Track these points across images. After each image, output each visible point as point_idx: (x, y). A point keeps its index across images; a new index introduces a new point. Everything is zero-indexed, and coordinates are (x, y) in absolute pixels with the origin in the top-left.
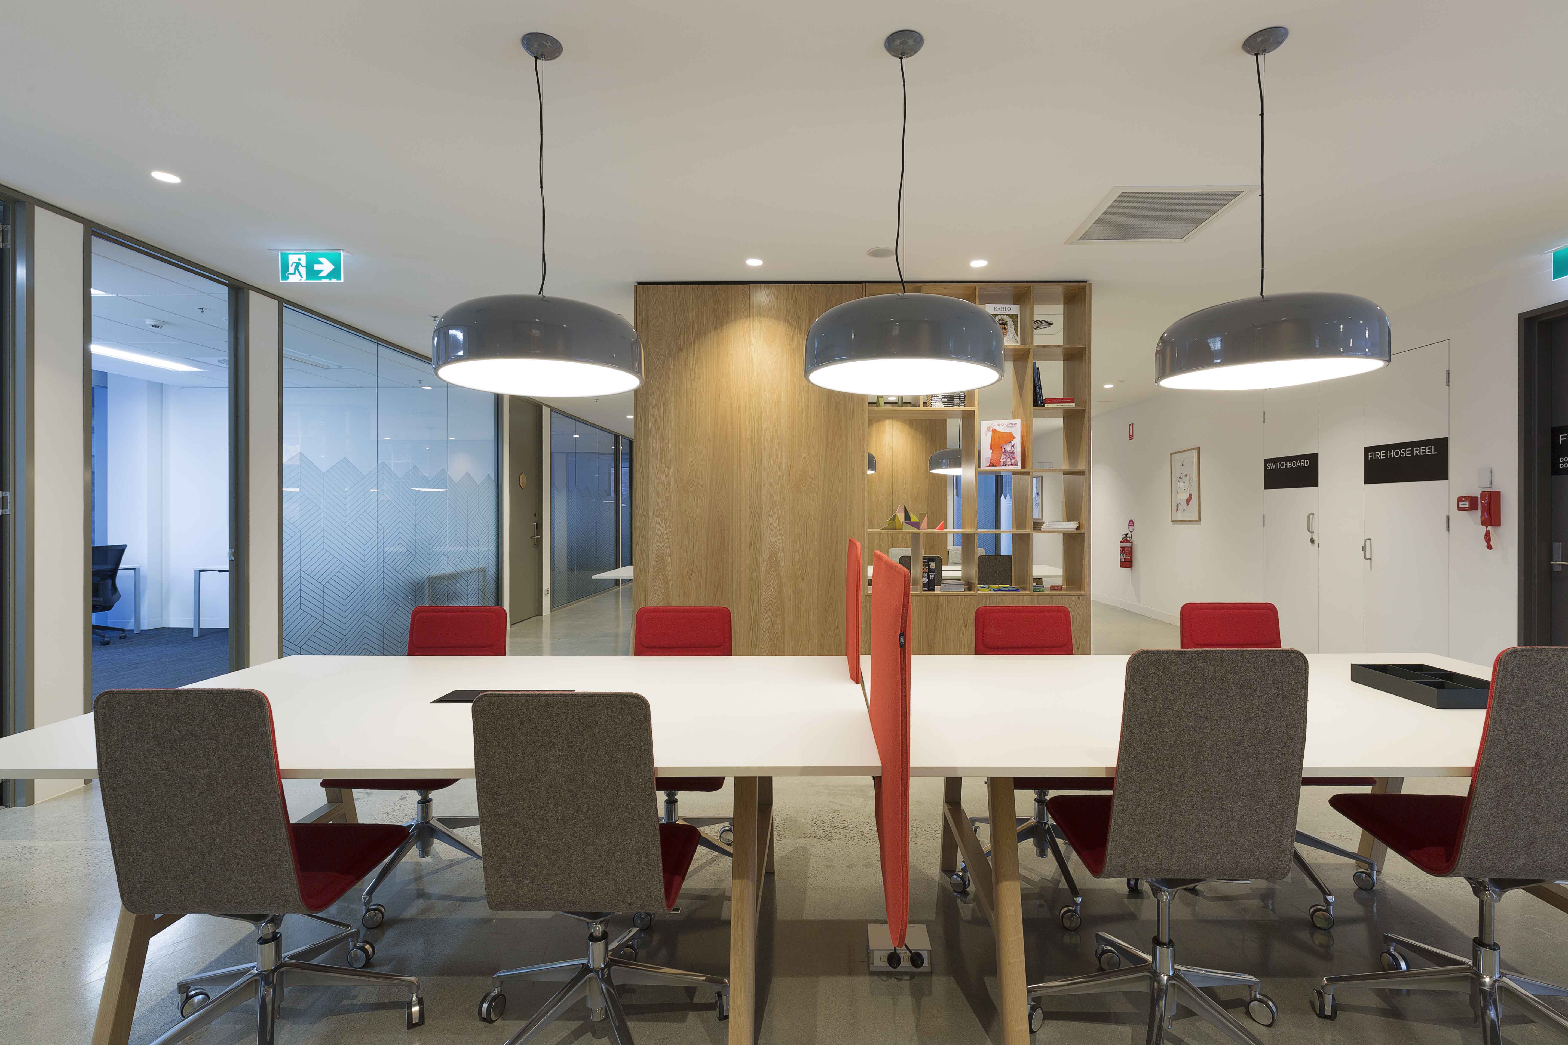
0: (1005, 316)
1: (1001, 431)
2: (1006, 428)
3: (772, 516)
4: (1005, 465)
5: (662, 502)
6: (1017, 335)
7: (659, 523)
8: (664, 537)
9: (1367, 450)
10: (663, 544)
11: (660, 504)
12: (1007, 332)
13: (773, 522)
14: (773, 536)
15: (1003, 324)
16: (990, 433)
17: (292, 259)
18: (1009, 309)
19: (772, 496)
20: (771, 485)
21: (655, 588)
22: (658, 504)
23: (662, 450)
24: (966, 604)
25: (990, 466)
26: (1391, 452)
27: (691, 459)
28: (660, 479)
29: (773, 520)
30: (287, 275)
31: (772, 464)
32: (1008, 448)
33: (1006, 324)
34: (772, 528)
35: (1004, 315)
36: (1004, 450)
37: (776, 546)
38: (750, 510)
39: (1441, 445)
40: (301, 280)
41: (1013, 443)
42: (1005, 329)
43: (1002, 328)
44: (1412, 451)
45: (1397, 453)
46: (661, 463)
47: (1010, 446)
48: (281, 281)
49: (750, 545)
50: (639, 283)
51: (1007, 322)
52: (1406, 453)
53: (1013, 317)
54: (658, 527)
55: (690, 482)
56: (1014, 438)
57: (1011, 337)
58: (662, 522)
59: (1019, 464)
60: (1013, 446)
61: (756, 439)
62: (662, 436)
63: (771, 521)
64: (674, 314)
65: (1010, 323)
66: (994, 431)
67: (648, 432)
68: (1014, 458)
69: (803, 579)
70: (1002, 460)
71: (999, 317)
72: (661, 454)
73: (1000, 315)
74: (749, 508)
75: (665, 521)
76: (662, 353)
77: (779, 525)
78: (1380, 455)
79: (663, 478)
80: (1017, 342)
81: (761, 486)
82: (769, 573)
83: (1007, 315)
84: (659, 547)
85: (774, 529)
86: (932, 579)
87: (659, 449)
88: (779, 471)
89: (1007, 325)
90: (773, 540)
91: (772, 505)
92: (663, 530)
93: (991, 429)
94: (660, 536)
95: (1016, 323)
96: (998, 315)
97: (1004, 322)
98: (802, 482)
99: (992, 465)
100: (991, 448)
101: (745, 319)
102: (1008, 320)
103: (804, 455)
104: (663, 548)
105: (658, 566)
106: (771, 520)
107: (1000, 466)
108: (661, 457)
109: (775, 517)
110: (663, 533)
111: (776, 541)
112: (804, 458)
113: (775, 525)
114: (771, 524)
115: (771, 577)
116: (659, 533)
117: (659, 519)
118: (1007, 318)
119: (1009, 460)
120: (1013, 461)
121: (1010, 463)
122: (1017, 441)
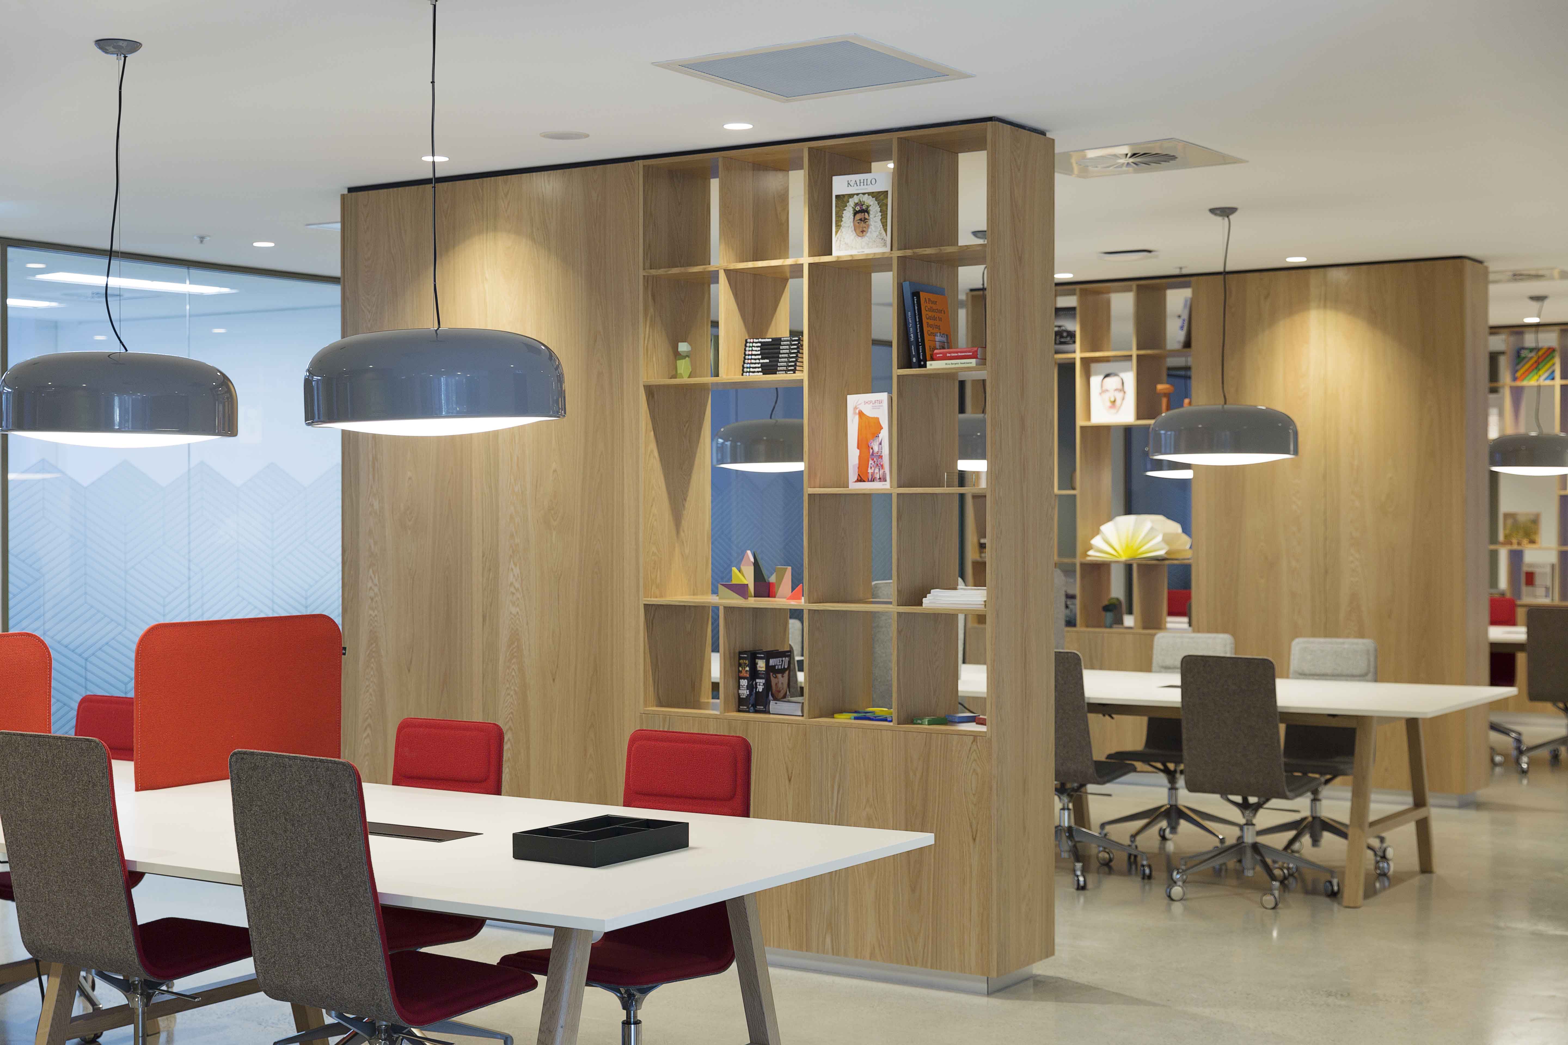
0: (867, 195)
1: (868, 415)
2: (874, 408)
3: (512, 569)
4: (873, 479)
5: (375, 543)
6: (886, 231)
7: (371, 577)
8: (377, 601)
10: (376, 612)
11: (372, 546)
12: (868, 226)
13: (514, 580)
14: (514, 604)
15: (862, 211)
16: (857, 417)
18: (873, 181)
19: (512, 536)
20: (512, 516)
21: (367, 683)
22: (370, 547)
23: (375, 459)
24: (789, 740)
25: (858, 481)
27: (409, 474)
28: (372, 505)
29: (514, 576)
31: (513, 480)
32: (876, 447)
33: (866, 211)
34: (512, 589)
35: (864, 194)
37: (517, 621)
38: (484, 558)
41: (880, 437)
42: (864, 220)
43: (861, 220)
46: (374, 481)
47: (878, 443)
49: (484, 617)
50: (351, 190)
51: (868, 207)
53: (880, 197)
55: (409, 512)
56: (882, 428)
57: (875, 235)
59: (888, 478)
60: (880, 444)
63: (511, 578)
64: (389, 236)
65: (875, 209)
66: (861, 414)
68: (882, 466)
69: (554, 680)
70: (870, 471)
71: (856, 199)
72: (374, 463)
73: (857, 194)
74: (483, 557)
77: (520, 585)
79: (376, 506)
80: (885, 245)
81: (498, 520)
82: (509, 668)
83: (869, 194)
84: (371, 617)
85: (515, 591)
86: (761, 690)
87: (371, 458)
88: (522, 492)
89: (868, 213)
90: (514, 610)
91: (513, 551)
92: (376, 589)
93: (857, 412)
94: (372, 599)
95: (884, 208)
96: (854, 194)
97: (864, 207)
98: (553, 512)
99: (860, 480)
100: (858, 447)
102: (871, 203)
104: (376, 619)
105: (370, 648)
106: (512, 576)
107: (868, 481)
108: (374, 470)
109: (517, 571)
110: (376, 595)
111: (518, 613)
112: (555, 471)
113: (517, 585)
114: (512, 584)
115: (513, 673)
116: (372, 594)
117: (371, 571)
118: (869, 201)
119: (877, 470)
120: (881, 471)
121: (878, 477)
122: (884, 434)
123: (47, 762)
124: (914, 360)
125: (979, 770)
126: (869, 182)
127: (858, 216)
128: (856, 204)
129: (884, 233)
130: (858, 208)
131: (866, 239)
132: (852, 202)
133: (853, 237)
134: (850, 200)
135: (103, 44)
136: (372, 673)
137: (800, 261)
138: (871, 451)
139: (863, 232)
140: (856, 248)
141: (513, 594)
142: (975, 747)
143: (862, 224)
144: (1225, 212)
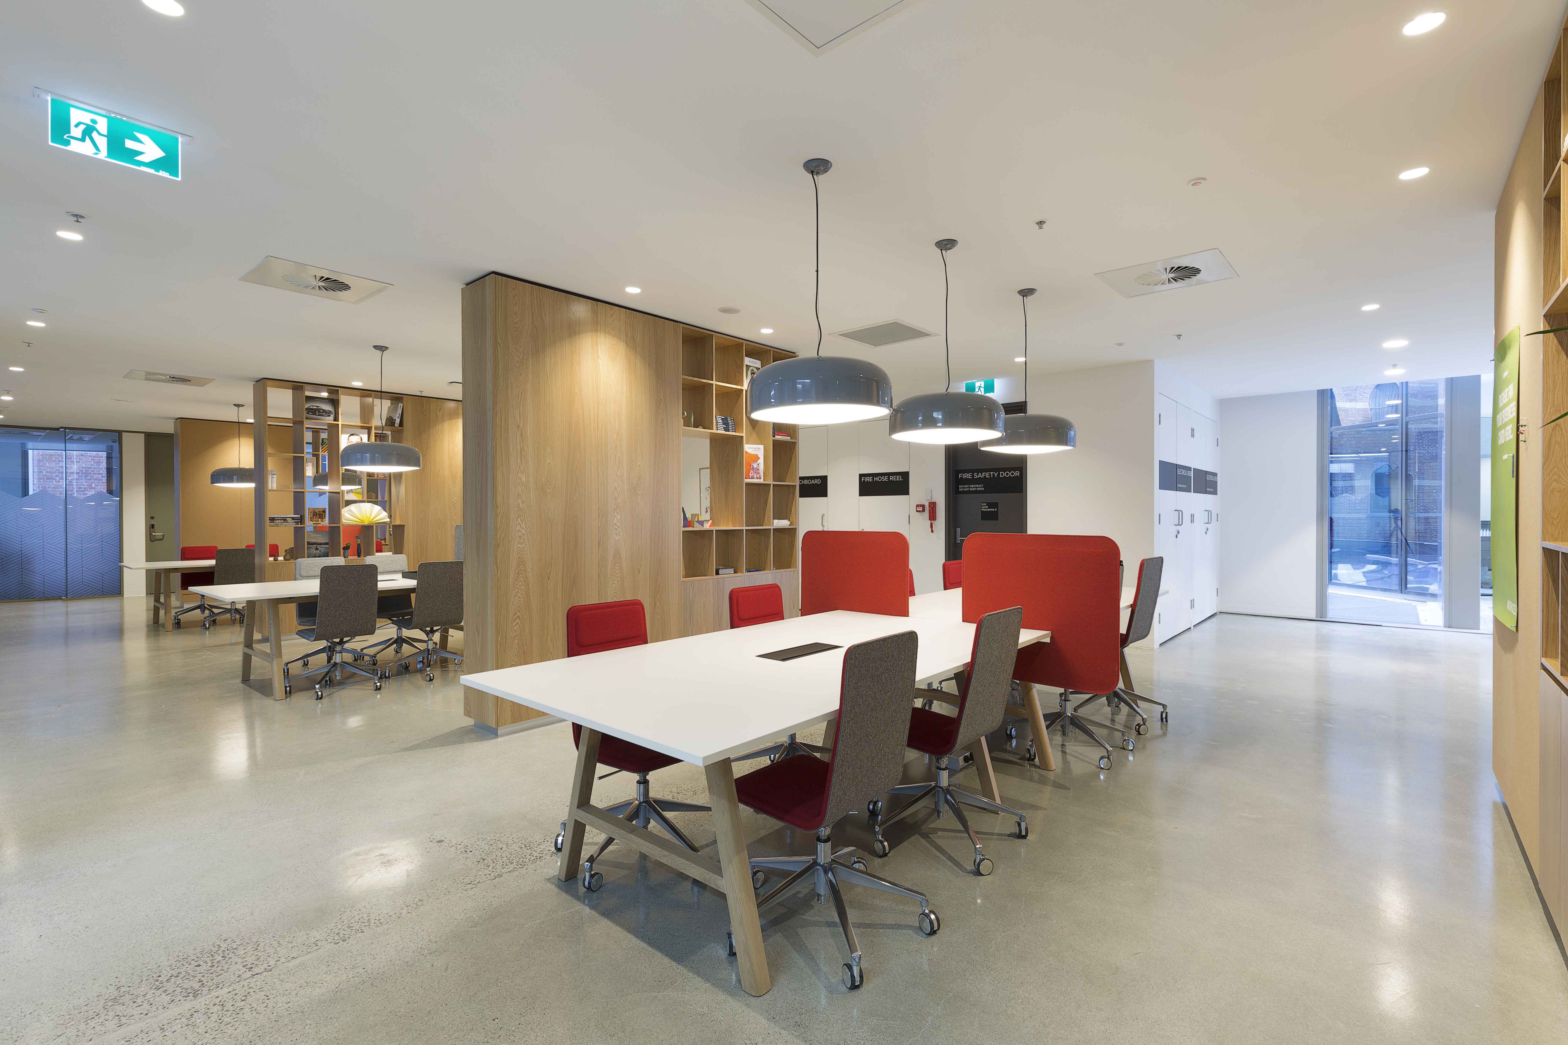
1: (751, 453)
2: (754, 450)
3: (616, 516)
4: (753, 478)
5: (523, 502)
7: (519, 523)
8: (524, 539)
9: (861, 476)
10: (523, 545)
11: (521, 505)
13: (617, 522)
14: (617, 534)
17: (77, 116)
19: (616, 498)
20: (615, 488)
21: (517, 591)
22: (519, 505)
23: (522, 450)
26: (876, 478)
27: (549, 461)
28: (520, 479)
29: (617, 520)
30: (65, 137)
31: (616, 469)
32: (755, 466)
37: (619, 544)
38: (599, 511)
39: (905, 475)
40: (96, 154)
41: (758, 462)
44: (889, 478)
45: (880, 479)
46: (522, 463)
47: (756, 464)
48: (50, 143)
49: (598, 543)
52: (885, 479)
54: (519, 528)
55: (548, 484)
56: (759, 459)
58: (523, 523)
59: (762, 478)
60: (759, 465)
61: (603, 446)
62: (521, 435)
63: (615, 521)
64: (532, 313)
66: (747, 452)
67: (508, 430)
68: (759, 473)
69: (639, 572)
70: (750, 474)
72: (521, 452)
74: (599, 509)
75: (525, 522)
76: (521, 350)
77: (622, 525)
78: (870, 479)
79: (524, 479)
81: (607, 490)
82: (614, 568)
83: (755, 367)
84: (520, 549)
87: (518, 448)
88: (622, 475)
90: (617, 538)
91: (617, 507)
92: (523, 531)
94: (520, 537)
98: (638, 486)
101: (594, 333)
103: (639, 463)
104: (523, 549)
105: (519, 568)
106: (616, 520)
107: (750, 479)
108: (521, 456)
110: (523, 534)
111: (619, 539)
112: (639, 466)
113: (618, 524)
114: (616, 524)
115: (616, 571)
116: (520, 534)
117: (519, 519)
119: (755, 475)
120: (758, 475)
121: (756, 477)
122: (761, 461)
127: (752, 375)
128: (753, 371)
136: (520, 584)
137: (742, 388)
138: (752, 467)
141: (617, 529)
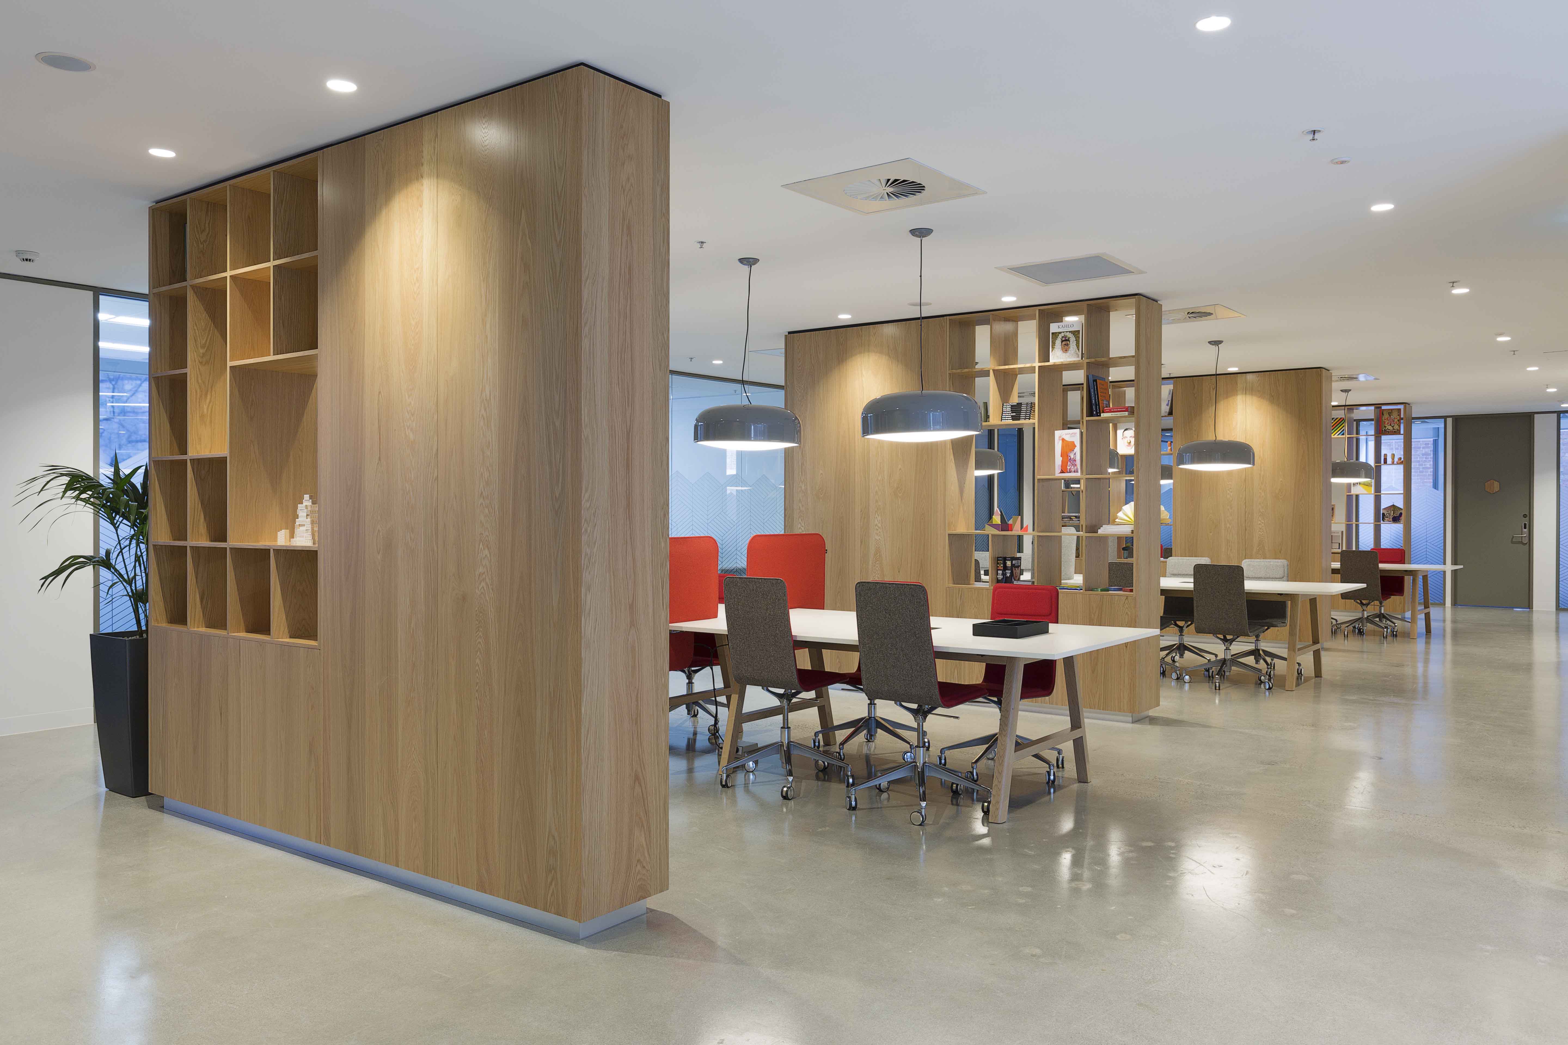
1: (1068, 441)
2: (1071, 437)
3: (877, 518)
4: (1070, 471)
5: (803, 506)
6: (1079, 350)
12: (1069, 348)
13: (878, 523)
14: (877, 534)
15: (1066, 340)
16: (1061, 441)
19: (877, 501)
20: (876, 492)
22: (800, 507)
23: (803, 464)
25: (1061, 473)
27: (821, 472)
28: (800, 487)
29: (878, 521)
31: (877, 474)
32: (1072, 456)
34: (877, 527)
35: (1067, 332)
36: (1069, 458)
37: (880, 543)
38: (862, 512)
41: (1075, 451)
42: (1067, 345)
43: (1065, 344)
46: (802, 475)
47: (1073, 454)
49: (861, 542)
50: (789, 333)
51: (1069, 338)
53: (1076, 333)
54: (799, 526)
55: (821, 490)
56: (1076, 446)
57: (1073, 352)
58: (802, 522)
59: (1079, 471)
60: (1075, 454)
61: (866, 454)
62: (802, 453)
64: (811, 355)
65: (1073, 339)
66: (1063, 440)
68: (1076, 465)
69: (899, 572)
70: (1068, 468)
71: (1063, 334)
72: (802, 466)
73: (1063, 332)
76: (804, 387)
77: (882, 526)
79: (803, 488)
80: (1078, 357)
81: (869, 494)
82: (875, 566)
83: (1070, 332)
85: (878, 528)
86: (1008, 576)
87: (800, 464)
88: (882, 480)
89: (1069, 341)
90: (877, 538)
91: (877, 509)
92: (803, 528)
93: (1061, 439)
95: (1078, 339)
96: (1061, 332)
97: (1067, 338)
98: (899, 489)
99: (1062, 472)
100: (1061, 456)
101: (858, 355)
102: (1071, 336)
103: (900, 467)
106: (876, 521)
107: (1067, 472)
108: (802, 470)
109: (879, 518)
111: (879, 539)
112: (900, 469)
113: (879, 525)
114: (876, 525)
115: (877, 569)
117: (800, 519)
118: (1069, 335)
119: (1073, 467)
120: (1075, 468)
121: (1073, 470)
122: (1077, 450)
123: (753, 590)
124: (1095, 413)
125: (1129, 613)
126: (1070, 326)
127: (1064, 343)
128: (1063, 337)
129: (1078, 351)
130: (1064, 339)
131: (1068, 354)
132: (1060, 336)
133: (1061, 353)
134: (1060, 335)
135: (741, 261)
137: (1034, 365)
139: (1066, 350)
140: (1062, 358)
141: (877, 530)
142: (1127, 601)
143: (1066, 347)
144: (1217, 343)
